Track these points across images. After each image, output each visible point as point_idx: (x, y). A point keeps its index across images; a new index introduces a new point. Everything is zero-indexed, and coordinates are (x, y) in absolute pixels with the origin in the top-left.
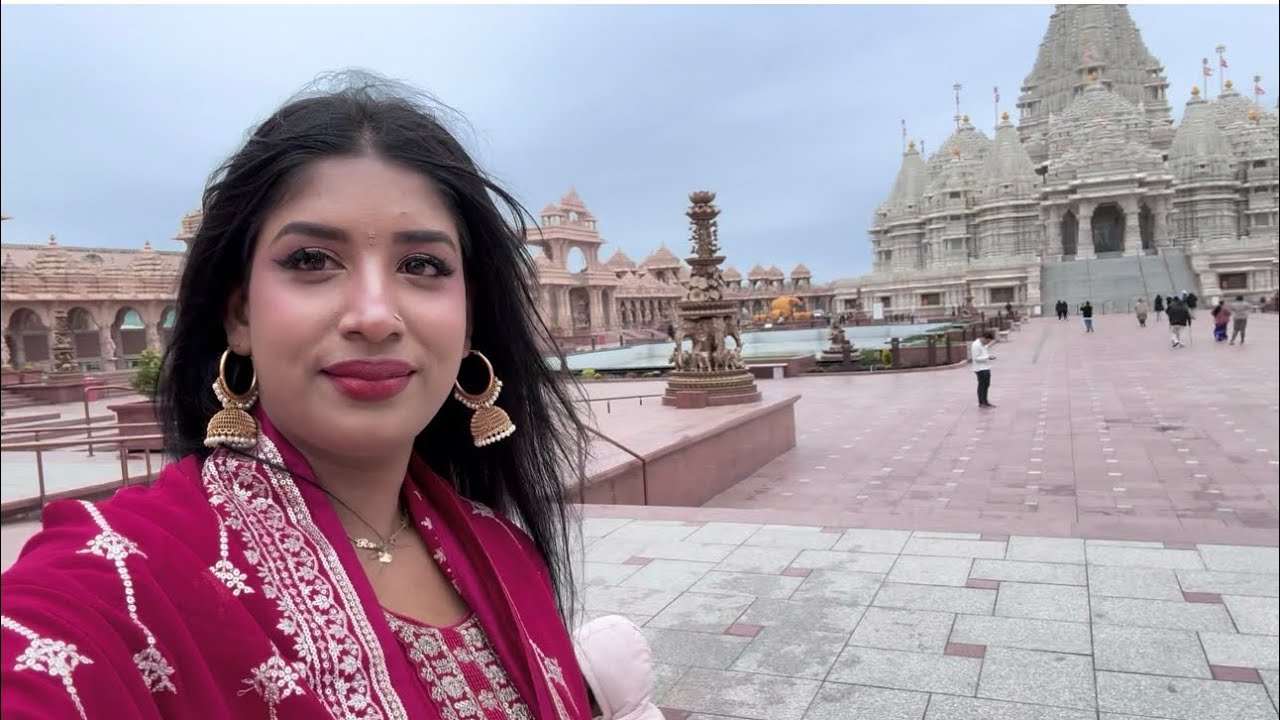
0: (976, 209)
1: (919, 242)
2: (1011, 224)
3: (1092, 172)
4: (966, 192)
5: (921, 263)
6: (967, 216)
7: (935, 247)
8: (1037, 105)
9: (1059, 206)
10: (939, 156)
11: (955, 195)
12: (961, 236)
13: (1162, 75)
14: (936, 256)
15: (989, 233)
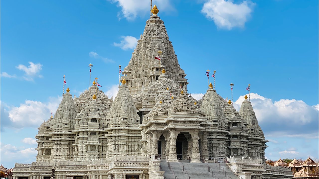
0: (106, 129)
1: (69, 146)
2: (125, 139)
3: (178, 115)
4: (100, 120)
5: (70, 157)
6: (99, 133)
7: (80, 149)
8: (130, 81)
9: (157, 131)
10: (80, 100)
11: (94, 120)
12: (95, 144)
13: (186, 78)
14: (80, 154)
15: (113, 143)
